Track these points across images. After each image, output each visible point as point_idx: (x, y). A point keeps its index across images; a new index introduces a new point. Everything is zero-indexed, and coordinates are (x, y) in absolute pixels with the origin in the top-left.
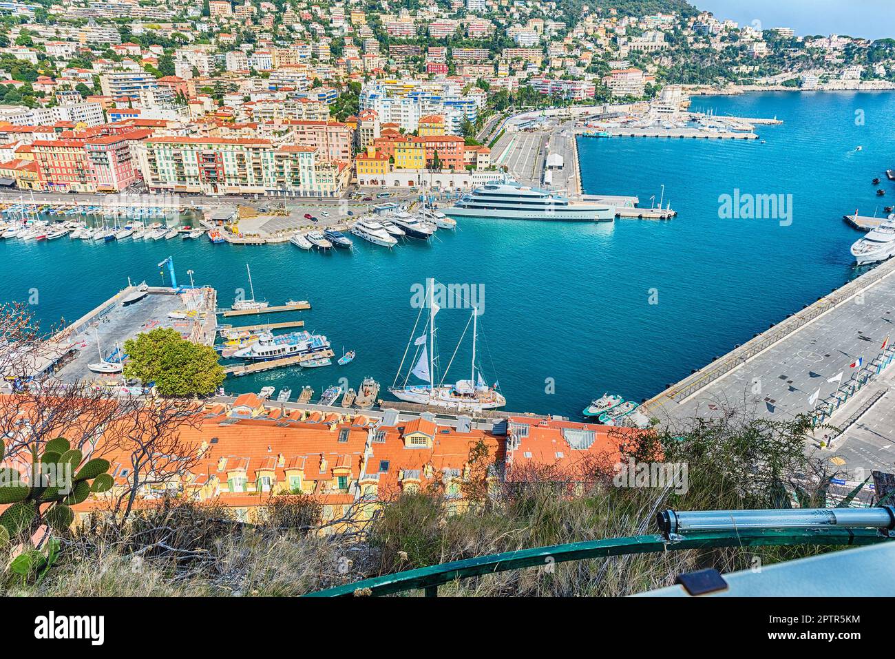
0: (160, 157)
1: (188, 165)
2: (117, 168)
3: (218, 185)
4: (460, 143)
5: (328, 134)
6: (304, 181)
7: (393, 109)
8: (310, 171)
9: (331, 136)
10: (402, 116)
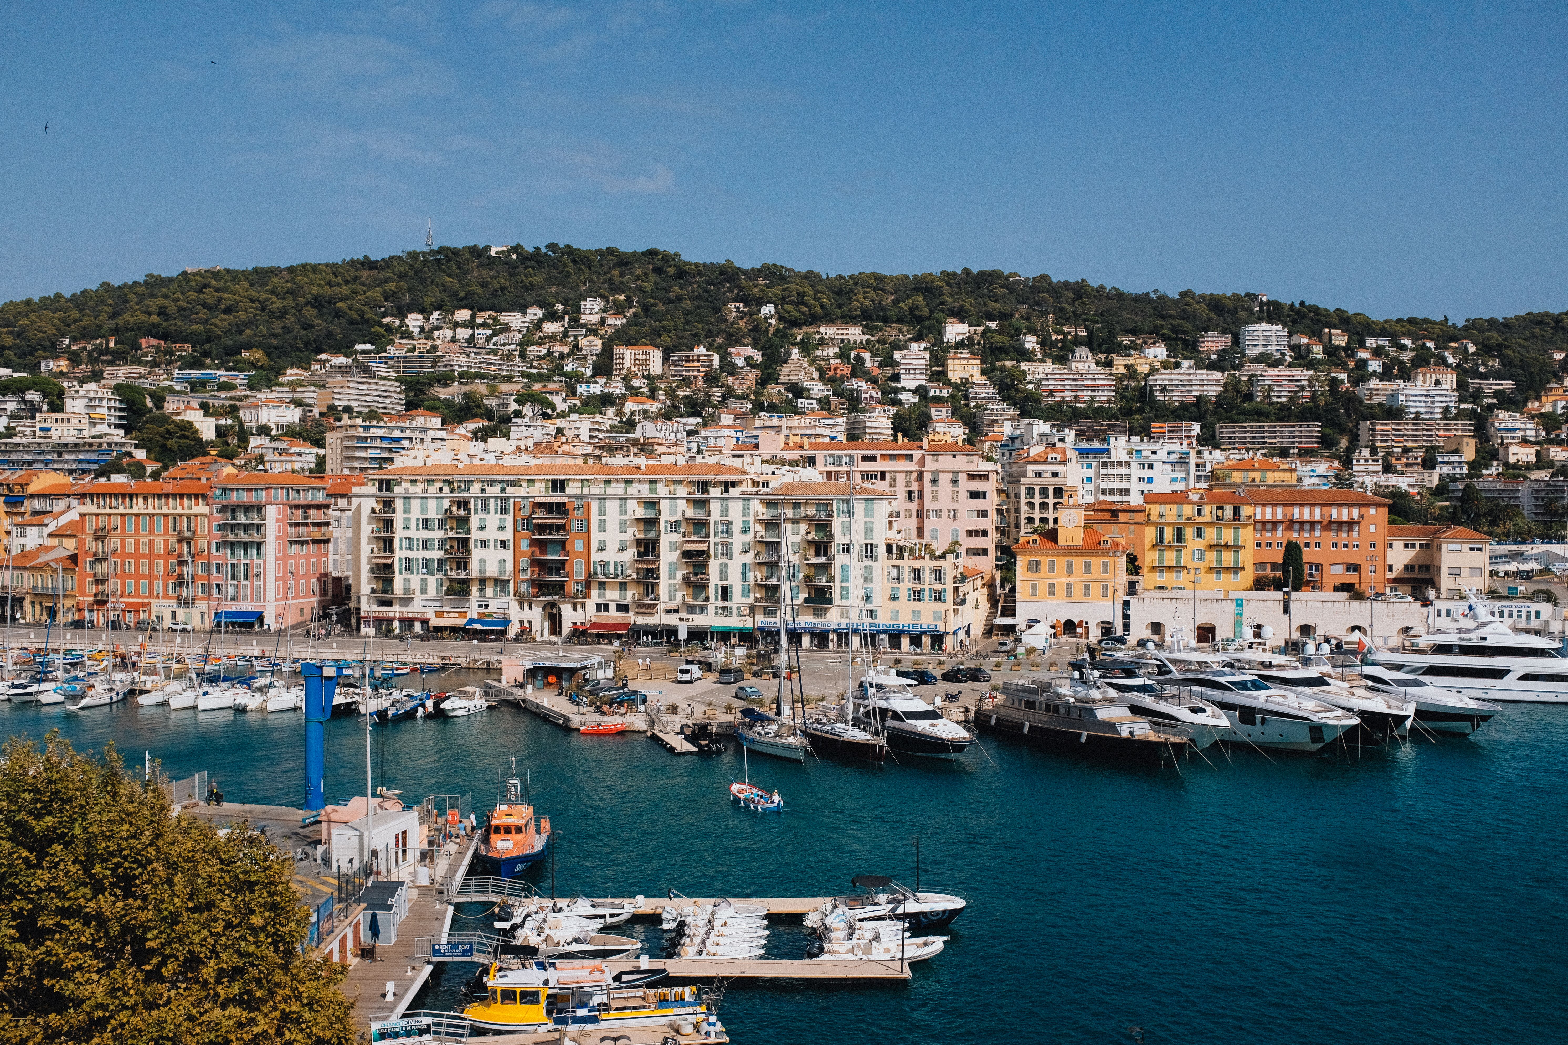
0: (407, 520)
1: (484, 544)
2: (282, 559)
3: (566, 609)
4: (1373, 511)
5: (927, 477)
6: (845, 595)
7: (1103, 472)
8: (868, 562)
9: (934, 482)
10: (1134, 479)
